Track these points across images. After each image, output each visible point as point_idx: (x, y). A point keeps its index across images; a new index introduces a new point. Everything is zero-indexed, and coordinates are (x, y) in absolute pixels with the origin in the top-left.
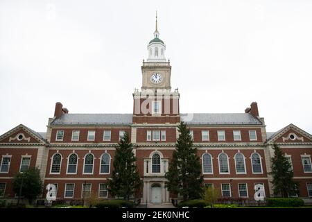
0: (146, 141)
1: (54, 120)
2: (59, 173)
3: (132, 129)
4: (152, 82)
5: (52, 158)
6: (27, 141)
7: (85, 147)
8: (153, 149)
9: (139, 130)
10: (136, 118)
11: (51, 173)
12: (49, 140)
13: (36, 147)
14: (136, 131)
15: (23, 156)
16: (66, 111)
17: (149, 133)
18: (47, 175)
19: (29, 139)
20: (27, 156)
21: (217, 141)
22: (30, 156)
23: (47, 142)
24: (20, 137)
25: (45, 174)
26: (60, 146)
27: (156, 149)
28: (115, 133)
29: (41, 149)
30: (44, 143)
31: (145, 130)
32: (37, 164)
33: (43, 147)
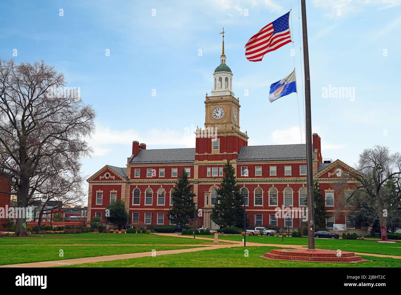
0: (206, 177)
1: (132, 159)
2: (139, 205)
3: (195, 166)
4: (215, 117)
5: (133, 192)
6: (112, 179)
7: (158, 182)
8: (212, 184)
9: (200, 167)
10: (198, 156)
11: (133, 205)
12: (129, 177)
13: (120, 184)
14: (198, 168)
15: (111, 191)
16: (143, 146)
17: (209, 170)
18: (131, 206)
19: (114, 177)
20: (114, 191)
21: (268, 176)
22: (116, 191)
23: (128, 179)
24: (107, 175)
25: (129, 205)
26: (137, 182)
27: (215, 184)
28: (181, 170)
29: (124, 185)
30: (125, 181)
31: (205, 167)
32: (122, 197)
33: (125, 184)
